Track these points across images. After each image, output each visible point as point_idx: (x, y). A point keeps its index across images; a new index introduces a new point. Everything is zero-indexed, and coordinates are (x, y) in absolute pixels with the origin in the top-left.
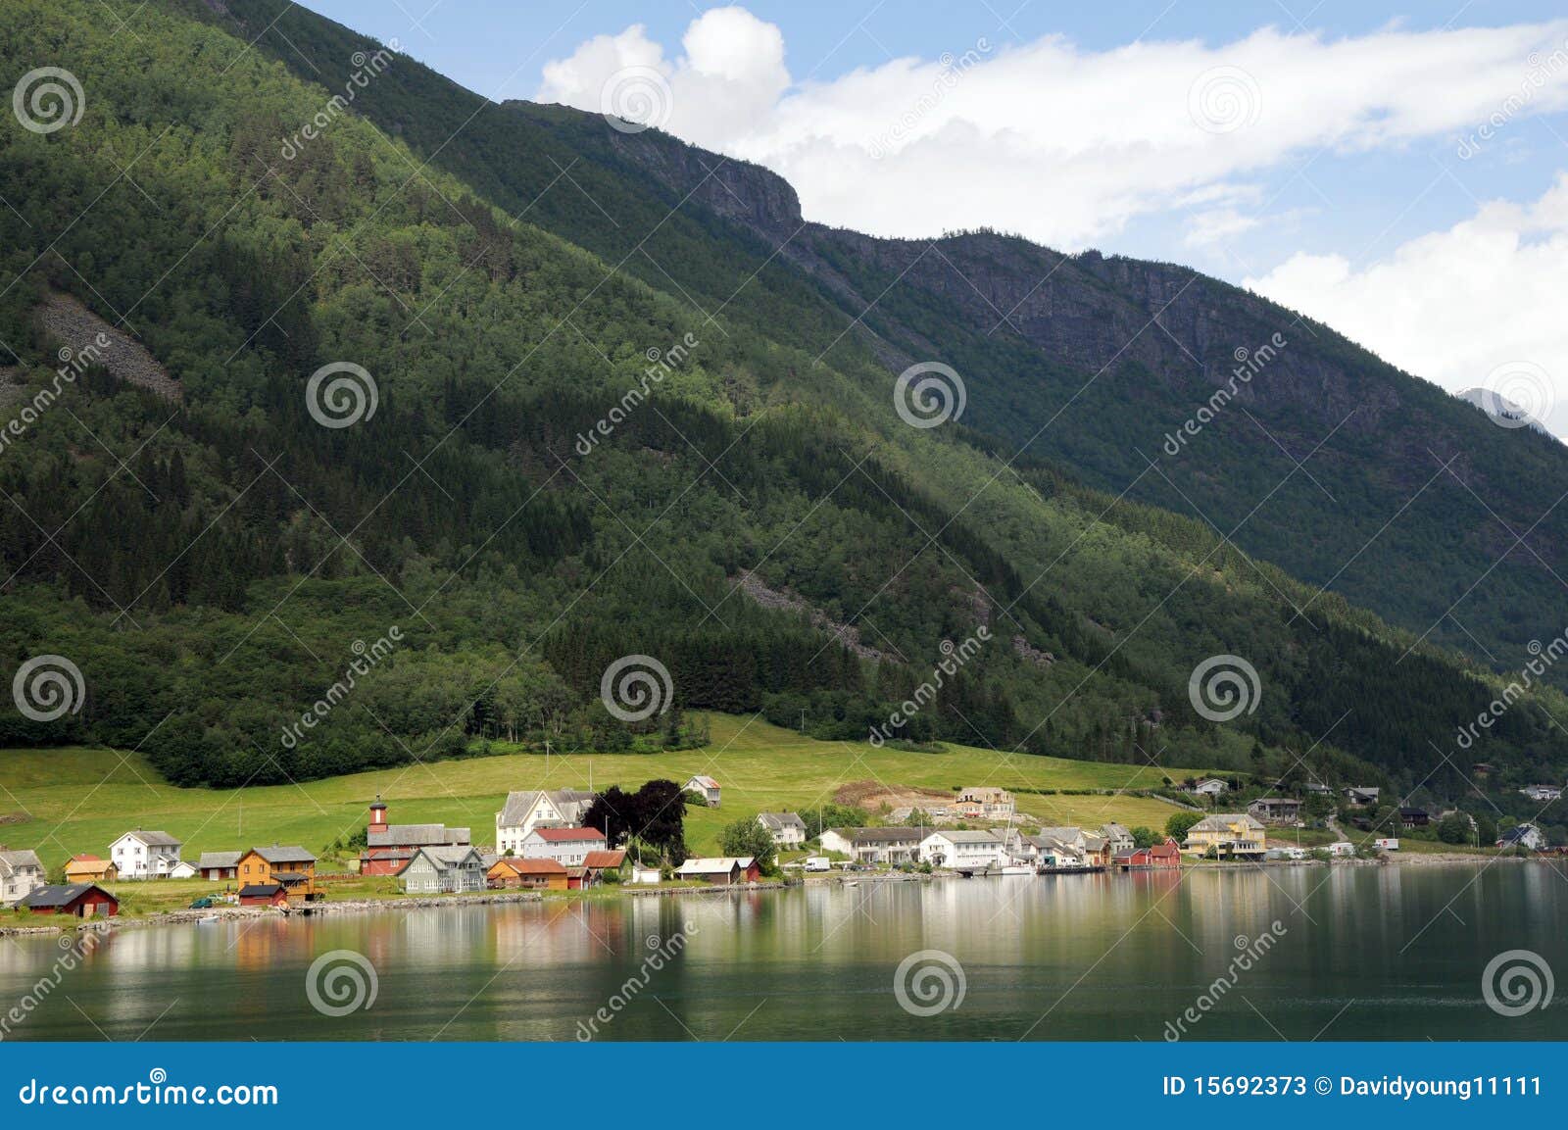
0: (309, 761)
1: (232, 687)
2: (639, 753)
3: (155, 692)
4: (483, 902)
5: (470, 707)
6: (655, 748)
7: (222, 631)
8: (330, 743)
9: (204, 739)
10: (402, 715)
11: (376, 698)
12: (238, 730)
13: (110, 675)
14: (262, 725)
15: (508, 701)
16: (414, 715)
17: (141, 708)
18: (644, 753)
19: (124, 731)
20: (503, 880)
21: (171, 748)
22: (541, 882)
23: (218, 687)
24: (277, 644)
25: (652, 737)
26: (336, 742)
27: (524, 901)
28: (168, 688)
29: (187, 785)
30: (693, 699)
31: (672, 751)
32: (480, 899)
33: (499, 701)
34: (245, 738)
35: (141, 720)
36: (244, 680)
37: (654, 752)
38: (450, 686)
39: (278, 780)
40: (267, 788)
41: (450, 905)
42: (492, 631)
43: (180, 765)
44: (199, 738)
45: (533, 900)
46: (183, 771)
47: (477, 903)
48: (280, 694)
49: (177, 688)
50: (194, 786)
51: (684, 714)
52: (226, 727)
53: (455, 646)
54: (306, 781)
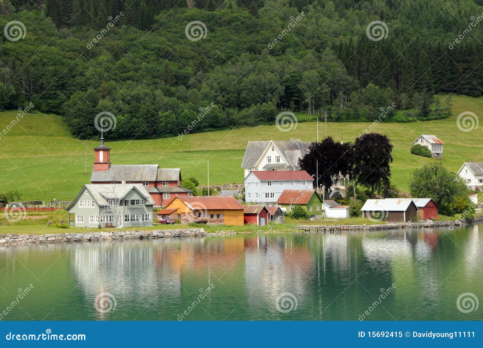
0: (167, 124)
1: (125, 74)
2: (398, 122)
3: (74, 77)
4: (141, 238)
5: (281, 89)
6: (410, 119)
7: (132, 40)
8: (182, 112)
9: (97, 107)
10: (236, 95)
11: (219, 83)
12: (121, 102)
13: (44, 65)
14: (137, 99)
15: (308, 86)
16: (243, 95)
17: (63, 87)
18: (403, 122)
19: (50, 101)
20: (179, 215)
21: (75, 113)
22: (215, 218)
23: (116, 74)
24: (164, 48)
25: (411, 111)
26: (186, 111)
27: (186, 236)
28: (82, 74)
29: (83, 138)
30: (443, 86)
31: (423, 121)
32: (138, 234)
33: (301, 86)
34: (127, 107)
35: (62, 94)
36: (133, 70)
37: (409, 121)
38: (269, 75)
39: (145, 136)
40: (137, 141)
41: (104, 240)
42: (309, 43)
43: (79, 124)
44: (94, 107)
45: (196, 236)
46: (81, 128)
47: (134, 238)
48: (157, 79)
49: (88, 74)
50: (89, 139)
51: (436, 96)
52: (114, 100)
53: (283, 52)
54: (164, 137)
